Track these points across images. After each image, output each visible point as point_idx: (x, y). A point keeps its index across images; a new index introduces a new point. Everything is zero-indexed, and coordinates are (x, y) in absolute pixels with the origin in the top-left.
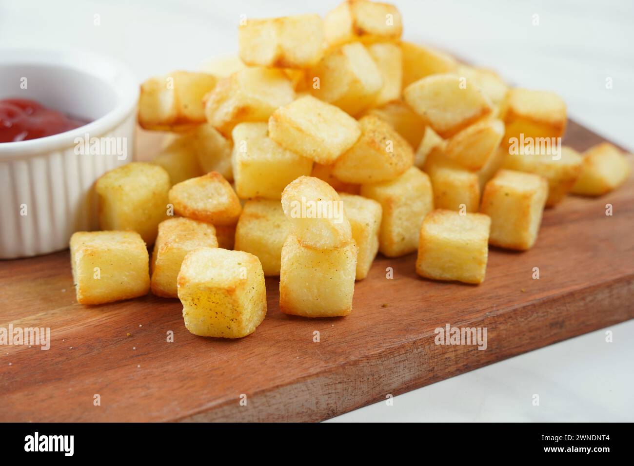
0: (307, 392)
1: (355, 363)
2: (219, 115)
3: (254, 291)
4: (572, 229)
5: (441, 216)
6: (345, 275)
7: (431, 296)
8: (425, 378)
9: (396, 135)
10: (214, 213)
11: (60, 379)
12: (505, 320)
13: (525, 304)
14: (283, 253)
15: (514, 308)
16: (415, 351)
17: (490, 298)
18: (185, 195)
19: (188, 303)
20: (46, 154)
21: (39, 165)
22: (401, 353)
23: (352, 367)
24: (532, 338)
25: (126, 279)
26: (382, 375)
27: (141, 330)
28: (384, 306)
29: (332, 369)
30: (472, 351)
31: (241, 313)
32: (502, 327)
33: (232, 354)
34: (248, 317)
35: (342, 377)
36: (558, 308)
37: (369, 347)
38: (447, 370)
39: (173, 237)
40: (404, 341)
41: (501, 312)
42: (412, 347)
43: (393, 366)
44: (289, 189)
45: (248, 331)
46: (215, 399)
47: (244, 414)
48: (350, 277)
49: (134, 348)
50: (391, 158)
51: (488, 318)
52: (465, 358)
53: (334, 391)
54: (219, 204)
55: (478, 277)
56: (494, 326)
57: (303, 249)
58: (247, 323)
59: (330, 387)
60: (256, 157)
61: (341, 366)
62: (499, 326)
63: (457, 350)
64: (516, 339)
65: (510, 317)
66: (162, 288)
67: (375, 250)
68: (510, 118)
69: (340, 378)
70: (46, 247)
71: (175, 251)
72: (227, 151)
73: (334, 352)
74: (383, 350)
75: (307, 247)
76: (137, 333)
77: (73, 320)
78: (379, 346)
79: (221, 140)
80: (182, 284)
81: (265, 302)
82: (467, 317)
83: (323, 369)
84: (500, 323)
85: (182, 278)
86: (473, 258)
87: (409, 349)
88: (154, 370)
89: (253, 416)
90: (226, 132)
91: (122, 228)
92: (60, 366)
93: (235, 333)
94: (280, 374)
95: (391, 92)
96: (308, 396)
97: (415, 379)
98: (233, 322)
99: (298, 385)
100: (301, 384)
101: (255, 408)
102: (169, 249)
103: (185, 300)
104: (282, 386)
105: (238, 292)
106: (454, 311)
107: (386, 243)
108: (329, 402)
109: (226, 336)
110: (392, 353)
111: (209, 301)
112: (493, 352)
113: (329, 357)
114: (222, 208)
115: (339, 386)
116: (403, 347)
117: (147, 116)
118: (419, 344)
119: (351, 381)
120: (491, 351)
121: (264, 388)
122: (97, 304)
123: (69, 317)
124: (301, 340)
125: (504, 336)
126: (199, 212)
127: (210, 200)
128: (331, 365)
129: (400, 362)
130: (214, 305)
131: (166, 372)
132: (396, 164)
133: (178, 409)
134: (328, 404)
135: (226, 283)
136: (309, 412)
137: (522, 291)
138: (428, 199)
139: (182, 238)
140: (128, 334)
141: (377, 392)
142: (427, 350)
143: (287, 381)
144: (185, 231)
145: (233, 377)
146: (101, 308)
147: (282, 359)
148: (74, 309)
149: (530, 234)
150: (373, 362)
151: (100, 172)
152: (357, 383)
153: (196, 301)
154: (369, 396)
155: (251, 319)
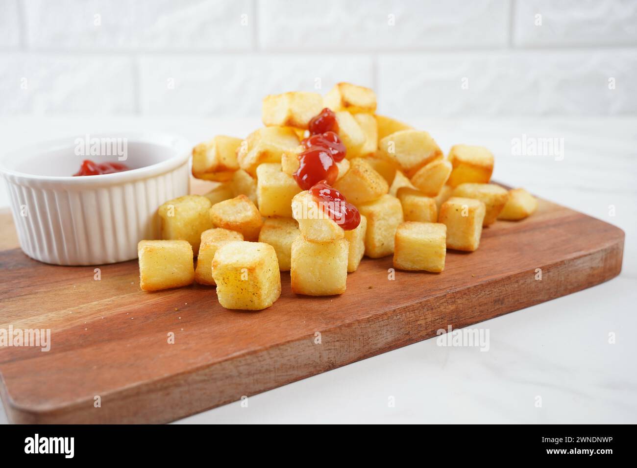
0: (312, 347)
1: (349, 325)
2: (247, 161)
3: (270, 273)
4: (503, 239)
5: (410, 225)
6: (340, 261)
7: (405, 281)
8: (403, 340)
9: (375, 171)
10: (242, 223)
11: (121, 339)
12: (462, 296)
13: (475, 284)
14: (293, 246)
15: (468, 287)
16: (395, 318)
17: (449, 281)
18: (221, 211)
19: (220, 282)
20: (121, 184)
21: (117, 192)
22: (384, 319)
23: (347, 328)
24: (482, 312)
25: (176, 271)
26: (370, 336)
27: (186, 307)
28: (370, 288)
29: (332, 329)
30: (437, 319)
31: (260, 288)
32: (459, 301)
33: (254, 321)
34: (266, 292)
35: (339, 336)
36: (500, 288)
37: (359, 314)
38: (419, 335)
39: (211, 239)
40: (387, 310)
41: (458, 289)
42: (393, 315)
43: (379, 329)
44: (297, 197)
45: (266, 304)
46: (239, 350)
47: (263, 363)
48: (344, 263)
49: (180, 318)
50: (371, 183)
51: (449, 293)
52: (433, 325)
53: (333, 348)
54: (246, 216)
55: (440, 267)
56: (453, 300)
57: (307, 243)
58: (265, 297)
59: (330, 344)
60: (273, 183)
61: (339, 327)
62: (457, 300)
63: (426, 318)
64: (470, 311)
65: (465, 294)
66: (203, 277)
67: (363, 252)
68: (456, 162)
69: (338, 337)
70: (123, 257)
71: (212, 248)
72: (254, 187)
73: (333, 318)
74: (371, 315)
75: (311, 241)
76: (183, 308)
77: (136, 301)
78: (368, 313)
79: (249, 179)
80: (215, 266)
81: (279, 283)
82: (434, 293)
83: (324, 329)
84: (458, 298)
85: (215, 262)
86: (436, 252)
87: (390, 315)
88: (194, 332)
89: (270, 365)
90: (252, 173)
91: (177, 239)
92: (123, 330)
93: (257, 305)
94: (290, 333)
95: (370, 146)
96: (313, 351)
97: (395, 340)
98: (254, 296)
99: (305, 341)
100: (307, 340)
101: (272, 358)
102: (208, 246)
103: (218, 279)
104: (292, 341)
105: (257, 271)
106: (423, 290)
107: (370, 248)
108: (330, 356)
109: (250, 308)
110: (377, 318)
111: (236, 280)
112: (453, 321)
113: (328, 321)
114: (248, 219)
115: (337, 344)
116: (386, 314)
117: (198, 168)
118: (398, 312)
119: (347, 340)
120: (452, 320)
121: (278, 342)
122: (155, 290)
123: (134, 299)
124: (307, 310)
125: (461, 309)
126: (231, 223)
127: (239, 214)
128: (331, 326)
129: (383, 326)
130: (240, 283)
131: (203, 333)
132: (376, 188)
133: (210, 357)
134: (329, 358)
135: (248, 263)
136: (314, 364)
137: (472, 276)
138: (400, 216)
139: (217, 239)
140: (176, 309)
141: (366, 350)
142: (404, 317)
143: (296, 337)
144: (220, 235)
145: (254, 335)
146: (158, 294)
147: (292, 323)
148: (139, 294)
149: (475, 239)
150: (363, 325)
151: (162, 201)
152: (351, 341)
153: (226, 280)
154: (360, 353)
155: (269, 295)
